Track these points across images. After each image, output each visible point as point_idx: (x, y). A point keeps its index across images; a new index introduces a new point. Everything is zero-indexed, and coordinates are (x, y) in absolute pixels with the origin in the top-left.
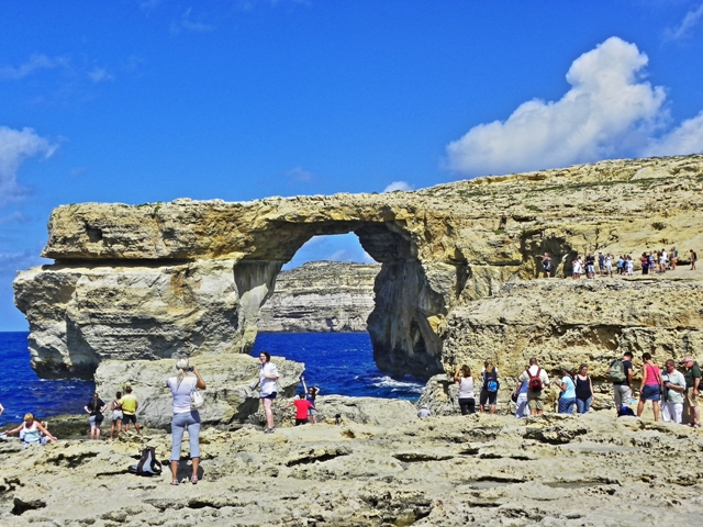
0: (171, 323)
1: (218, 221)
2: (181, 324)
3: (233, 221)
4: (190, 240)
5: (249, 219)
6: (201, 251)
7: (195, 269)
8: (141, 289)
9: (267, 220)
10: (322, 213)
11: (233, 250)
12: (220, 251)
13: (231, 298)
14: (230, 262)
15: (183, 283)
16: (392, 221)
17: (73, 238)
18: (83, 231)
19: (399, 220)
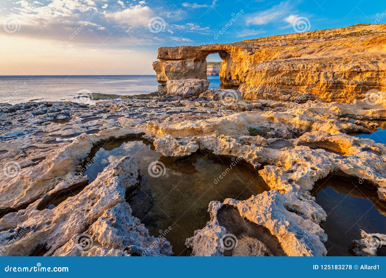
2: (184, 73)
3: (193, 50)
5: (197, 50)
6: (187, 58)
11: (193, 57)
12: (191, 57)
13: (193, 67)
14: (193, 60)
15: (184, 65)
16: (227, 50)
17: (162, 55)
18: (164, 53)
19: (229, 49)
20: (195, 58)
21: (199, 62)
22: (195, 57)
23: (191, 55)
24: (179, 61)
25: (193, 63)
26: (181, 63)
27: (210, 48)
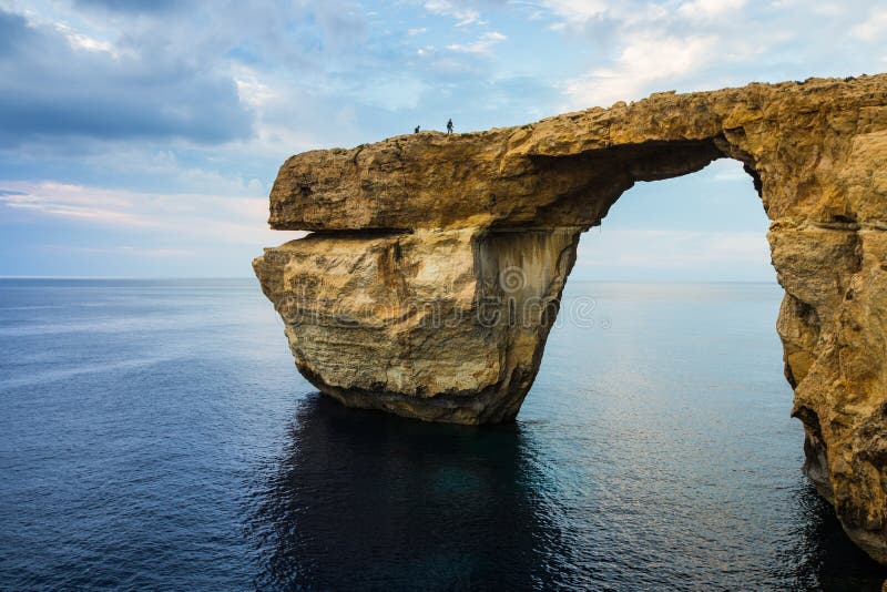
0: (381, 329)
1: (440, 163)
2: (394, 331)
3: (464, 163)
4: (396, 198)
5: (491, 157)
6: (424, 216)
7: (410, 245)
8: (339, 276)
9: (518, 156)
10: (596, 133)
11: (473, 211)
12: (452, 213)
13: (468, 292)
14: (467, 233)
15: (394, 267)
16: (721, 136)
17: (287, 203)
18: (297, 192)
19: (728, 130)
20: (486, 218)
21: (543, 248)
22: (485, 209)
23: (446, 198)
24: (359, 249)
25: (464, 259)
26: (372, 260)
27: (582, 132)
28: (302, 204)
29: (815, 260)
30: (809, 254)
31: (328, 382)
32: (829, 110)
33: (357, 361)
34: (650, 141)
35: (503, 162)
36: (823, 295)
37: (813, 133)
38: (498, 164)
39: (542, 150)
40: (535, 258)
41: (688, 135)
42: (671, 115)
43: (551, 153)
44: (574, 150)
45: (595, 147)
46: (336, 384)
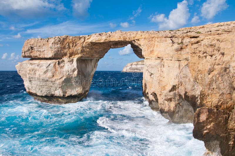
0: (54, 81)
2: (58, 82)
5: (81, 42)
7: (62, 62)
8: (43, 69)
9: (88, 42)
10: (107, 38)
11: (77, 54)
13: (76, 72)
14: (75, 59)
15: (57, 67)
16: (134, 41)
17: (27, 51)
18: (30, 48)
19: (136, 40)
21: (91, 63)
22: (79, 54)
23: (70, 51)
24: (49, 62)
25: (75, 65)
26: (52, 65)
28: (31, 51)
29: (154, 65)
30: (153, 64)
31: (39, 95)
32: (156, 37)
33: (47, 89)
34: (119, 40)
35: (84, 43)
36: (155, 72)
37: (153, 42)
38: (83, 44)
39: (94, 41)
40: (89, 64)
41: (127, 40)
42: (124, 36)
43: (96, 42)
44: (102, 41)
45: (106, 41)
46: (41, 95)
